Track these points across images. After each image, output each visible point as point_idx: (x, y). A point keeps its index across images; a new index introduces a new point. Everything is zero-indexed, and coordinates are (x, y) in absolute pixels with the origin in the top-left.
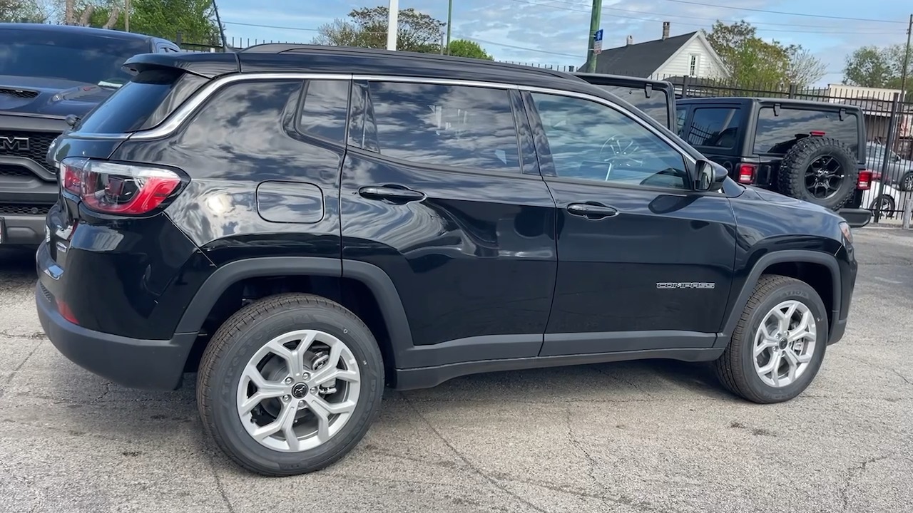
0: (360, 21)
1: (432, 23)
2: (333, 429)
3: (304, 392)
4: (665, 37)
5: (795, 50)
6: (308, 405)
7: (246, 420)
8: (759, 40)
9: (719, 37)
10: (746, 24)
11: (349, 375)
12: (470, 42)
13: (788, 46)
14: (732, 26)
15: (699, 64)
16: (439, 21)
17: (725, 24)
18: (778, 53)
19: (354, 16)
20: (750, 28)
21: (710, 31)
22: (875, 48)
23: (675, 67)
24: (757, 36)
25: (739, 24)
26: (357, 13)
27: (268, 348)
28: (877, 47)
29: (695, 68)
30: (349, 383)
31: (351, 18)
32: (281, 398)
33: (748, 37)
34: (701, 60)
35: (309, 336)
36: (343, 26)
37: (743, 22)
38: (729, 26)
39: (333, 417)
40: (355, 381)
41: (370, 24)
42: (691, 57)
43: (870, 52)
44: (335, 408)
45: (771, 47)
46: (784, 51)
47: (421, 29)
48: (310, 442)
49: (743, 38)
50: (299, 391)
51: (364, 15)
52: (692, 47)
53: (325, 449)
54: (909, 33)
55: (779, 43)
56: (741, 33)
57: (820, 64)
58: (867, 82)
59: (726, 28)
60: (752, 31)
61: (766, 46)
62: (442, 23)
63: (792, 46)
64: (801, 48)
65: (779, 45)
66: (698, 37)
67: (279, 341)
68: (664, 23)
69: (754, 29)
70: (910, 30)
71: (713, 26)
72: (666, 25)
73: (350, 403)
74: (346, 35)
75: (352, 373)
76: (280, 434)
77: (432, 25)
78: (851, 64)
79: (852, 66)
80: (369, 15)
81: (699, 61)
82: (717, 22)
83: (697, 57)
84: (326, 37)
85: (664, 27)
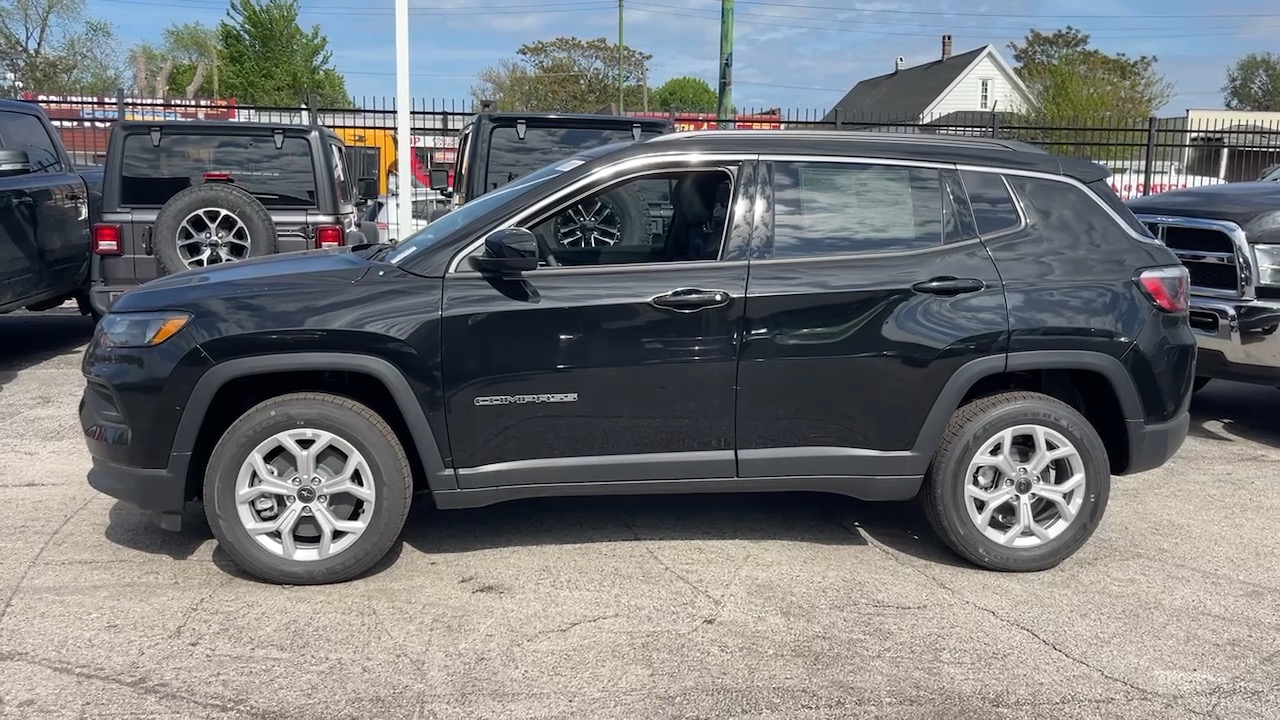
0: (532, 59)
1: (633, 56)
4: (946, 57)
5: (1148, 64)
8: (1095, 52)
9: (1035, 52)
10: (1074, 31)
12: (695, 80)
13: (1139, 58)
14: (1055, 36)
15: (992, 92)
16: (641, 54)
17: (1044, 34)
18: (1122, 69)
19: (525, 54)
20: (1080, 36)
21: (1022, 44)
22: (1269, 54)
23: (960, 96)
24: (1090, 47)
25: (1064, 32)
26: (529, 49)
28: (1271, 52)
29: (989, 97)
31: (522, 56)
33: (1079, 49)
34: (997, 85)
36: (511, 68)
37: (1069, 28)
38: (1051, 36)
41: (548, 63)
42: (981, 82)
43: (1263, 61)
45: (1115, 61)
46: (1133, 66)
49: (1070, 51)
51: (539, 50)
52: (982, 68)
55: (1123, 55)
56: (1067, 44)
57: (1164, 81)
58: (1260, 104)
59: (1046, 39)
60: (1084, 40)
61: (1106, 61)
62: (647, 54)
63: (1144, 58)
64: (1156, 60)
65: (1124, 59)
66: (990, 54)
68: (944, 37)
69: (1087, 37)
71: (1027, 38)
72: (946, 40)
74: (518, 80)
77: (633, 59)
78: (1234, 80)
79: (1237, 83)
80: (545, 51)
81: (993, 87)
82: (1032, 31)
83: (989, 82)
84: (489, 85)
85: (944, 43)
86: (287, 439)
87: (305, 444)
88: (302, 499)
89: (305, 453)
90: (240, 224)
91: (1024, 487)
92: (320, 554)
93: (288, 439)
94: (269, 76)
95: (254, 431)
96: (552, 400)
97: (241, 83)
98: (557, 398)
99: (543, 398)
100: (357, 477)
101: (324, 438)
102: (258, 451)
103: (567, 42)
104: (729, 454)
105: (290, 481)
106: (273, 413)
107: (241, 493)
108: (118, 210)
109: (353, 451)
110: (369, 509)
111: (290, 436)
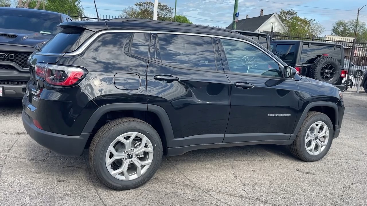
0: (139, 7)
1: (168, 8)
2: (143, 171)
3: (132, 157)
4: (261, 15)
5: (313, 21)
6: (133, 162)
7: (109, 168)
8: (298, 17)
9: (282, 16)
10: (293, 11)
11: (149, 150)
12: (183, 17)
13: (310, 20)
14: (288, 12)
15: (275, 26)
16: (170, 8)
17: (285, 11)
18: (306, 22)
19: (137, 5)
20: (295, 12)
21: (279, 14)
23: (265, 28)
25: (290, 11)
26: (138, 4)
27: (118, 139)
28: (345, 20)
29: (273, 28)
30: (149, 153)
31: (135, 6)
32: (123, 159)
33: (294, 16)
35: (134, 135)
36: (132, 9)
37: (292, 10)
38: (287, 12)
39: (143, 167)
40: (152, 153)
41: (143, 9)
42: (272, 23)
43: (342, 23)
44: (144, 163)
45: (303, 20)
46: (308, 22)
47: (164, 11)
48: (134, 177)
49: (292, 16)
50: (130, 156)
51: (141, 5)
52: (272, 20)
53: (140, 180)
54: (358, 15)
55: (306, 18)
56: (291, 14)
57: (323, 27)
58: (340, 34)
60: (296, 13)
61: (301, 20)
62: (172, 8)
63: (311, 20)
64: (315, 21)
65: (306, 19)
66: (274, 15)
67: (122, 137)
68: (261, 10)
71: (280, 11)
72: (262, 11)
73: (149, 161)
74: (133, 13)
75: (150, 149)
76: (122, 174)
77: (168, 9)
79: (335, 28)
80: (143, 5)
82: (282, 10)
83: (274, 24)
84: (125, 14)
85: (261, 12)
94: (62, 7)
103: (149, 3)
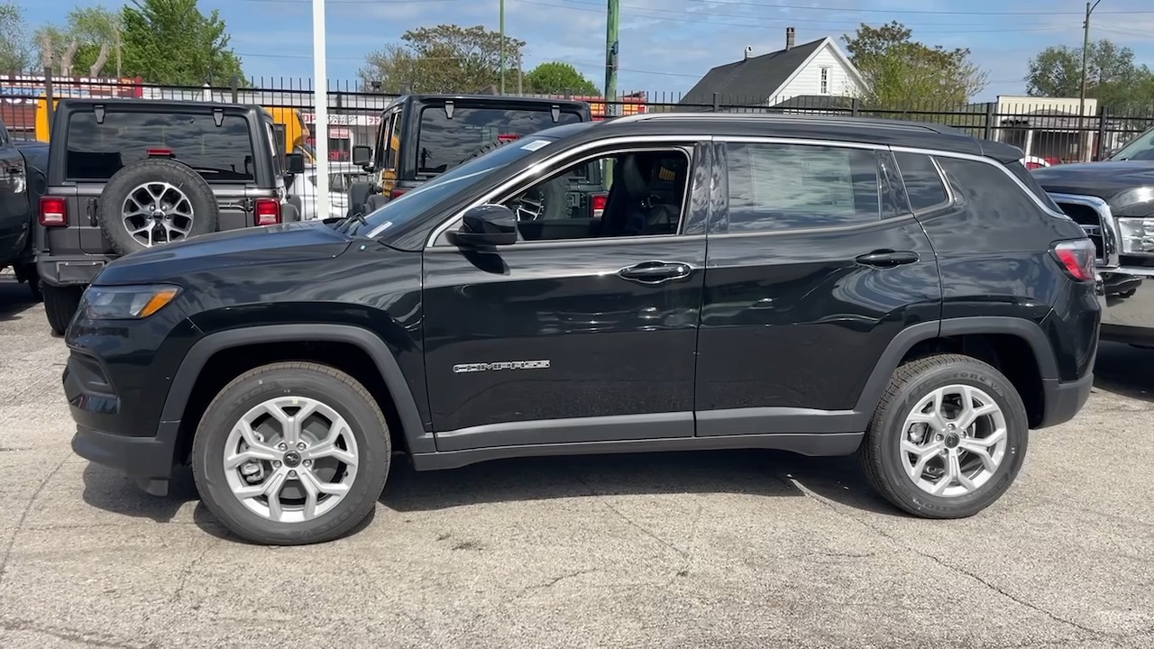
0: (416, 44)
1: (508, 42)
4: (790, 46)
5: (962, 55)
8: (917, 44)
9: (865, 44)
10: (898, 26)
12: (563, 65)
13: (954, 50)
14: (882, 29)
15: (831, 79)
16: (515, 40)
17: (872, 28)
18: (940, 59)
19: (409, 39)
20: (904, 30)
21: (854, 37)
22: (1065, 47)
23: (803, 82)
24: (912, 40)
25: (890, 26)
26: (412, 35)
28: (1067, 46)
29: (828, 84)
31: (406, 41)
33: (902, 42)
34: (834, 73)
36: (396, 52)
37: (894, 22)
38: (878, 30)
41: (430, 48)
42: (821, 70)
43: (1060, 53)
45: (933, 53)
46: (949, 57)
47: (495, 52)
49: (896, 43)
51: (422, 36)
52: (821, 57)
54: (1086, 27)
55: (941, 47)
56: (894, 38)
58: (1057, 91)
59: (875, 32)
60: (907, 34)
61: (927, 53)
62: (520, 41)
63: (958, 50)
64: (969, 52)
65: (942, 50)
66: (828, 44)
68: (788, 29)
69: (910, 31)
70: (1086, 22)
71: (858, 31)
72: (790, 32)
74: (402, 63)
77: (508, 45)
78: (1035, 70)
79: (1038, 73)
80: (428, 37)
81: (831, 75)
82: (862, 25)
83: (828, 70)
84: (375, 67)
85: (788, 35)
86: (273, 406)
87: (291, 411)
88: (288, 463)
89: (291, 419)
90: (184, 197)
91: (952, 441)
92: (305, 515)
93: (275, 406)
94: (170, 57)
95: (243, 399)
96: (526, 367)
97: (144, 64)
98: (531, 364)
99: (518, 364)
100: (341, 443)
101: (310, 405)
102: (245, 419)
103: (447, 29)
104: (688, 415)
105: (276, 447)
106: (261, 382)
107: (229, 459)
108: (63, 184)
109: (337, 417)
110: (352, 472)
111: (277, 403)
